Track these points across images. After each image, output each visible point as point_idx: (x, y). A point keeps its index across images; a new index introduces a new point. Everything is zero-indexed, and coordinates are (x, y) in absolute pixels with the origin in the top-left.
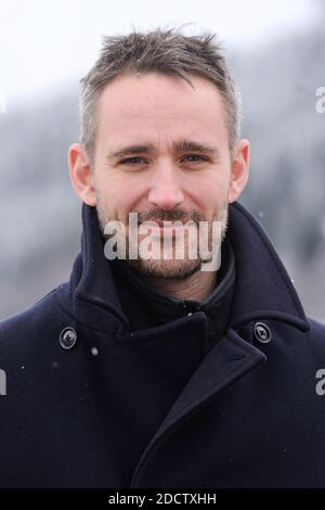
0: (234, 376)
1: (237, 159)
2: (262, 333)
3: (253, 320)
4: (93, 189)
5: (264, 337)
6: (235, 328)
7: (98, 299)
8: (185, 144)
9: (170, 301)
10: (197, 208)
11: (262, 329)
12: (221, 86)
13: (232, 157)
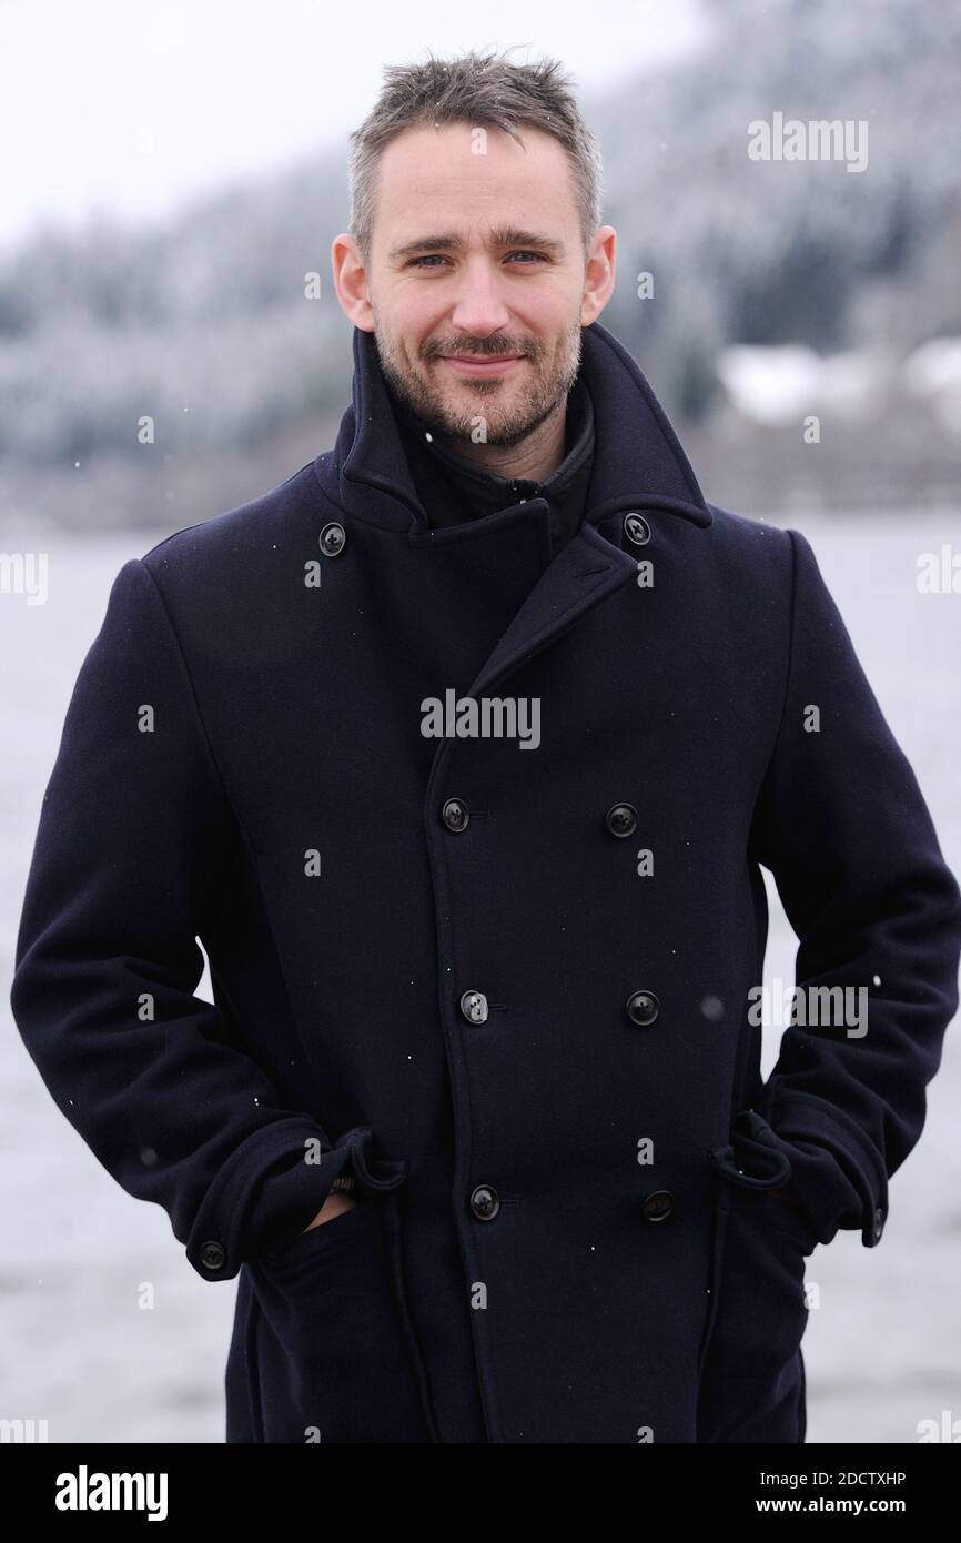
0: (592, 598)
1: (596, 257)
2: (637, 529)
3: (621, 510)
4: (369, 306)
5: (639, 536)
6: (593, 524)
7: (378, 478)
8: (509, 235)
9: (490, 480)
10: (529, 333)
11: (636, 523)
12: (568, 143)
13: (586, 254)
